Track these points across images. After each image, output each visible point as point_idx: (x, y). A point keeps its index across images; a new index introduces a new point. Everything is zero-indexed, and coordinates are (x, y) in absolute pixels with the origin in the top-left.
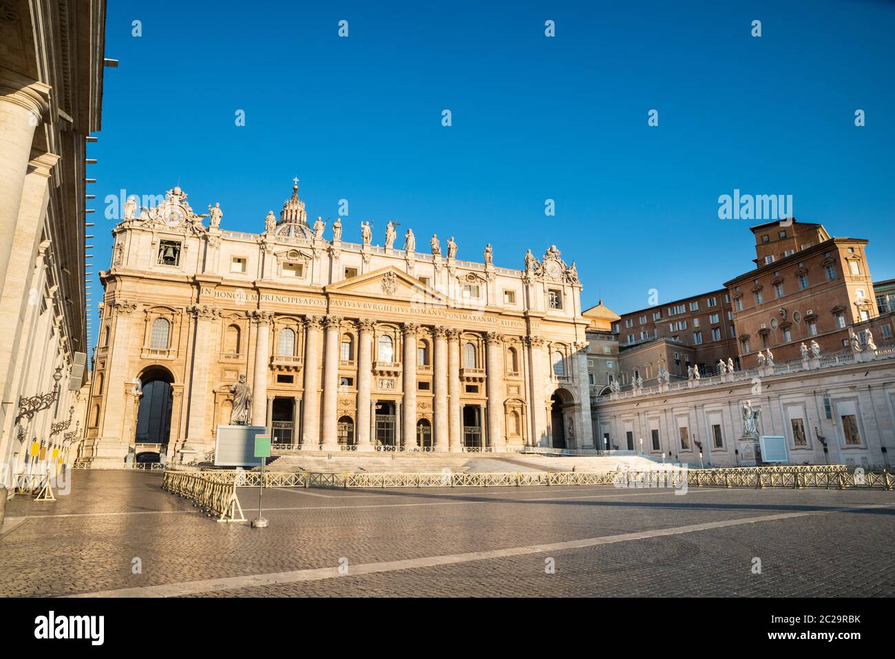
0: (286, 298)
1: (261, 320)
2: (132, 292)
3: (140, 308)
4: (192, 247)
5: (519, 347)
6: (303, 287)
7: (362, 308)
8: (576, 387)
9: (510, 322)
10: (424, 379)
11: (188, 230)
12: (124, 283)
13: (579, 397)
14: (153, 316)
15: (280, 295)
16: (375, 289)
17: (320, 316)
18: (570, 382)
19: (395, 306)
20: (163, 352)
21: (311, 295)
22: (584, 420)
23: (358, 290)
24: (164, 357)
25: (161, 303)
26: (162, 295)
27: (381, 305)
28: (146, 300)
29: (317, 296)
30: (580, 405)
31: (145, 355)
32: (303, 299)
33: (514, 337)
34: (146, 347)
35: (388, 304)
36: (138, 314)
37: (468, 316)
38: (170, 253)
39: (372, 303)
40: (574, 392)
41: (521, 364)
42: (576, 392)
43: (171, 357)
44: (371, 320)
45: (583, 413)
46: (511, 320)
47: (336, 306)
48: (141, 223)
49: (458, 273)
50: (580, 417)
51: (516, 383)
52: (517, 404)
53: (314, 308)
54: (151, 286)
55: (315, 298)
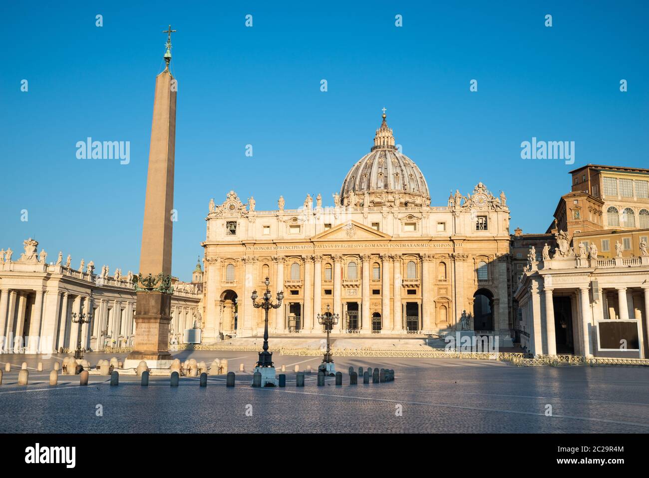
0: (291, 246)
1: (278, 261)
2: (215, 252)
3: (219, 260)
4: (242, 223)
5: (448, 262)
6: (299, 240)
7: (334, 248)
8: (496, 287)
9: (441, 245)
10: (376, 288)
11: (239, 214)
12: (210, 248)
13: (498, 295)
14: (226, 264)
15: (288, 245)
16: (341, 236)
17: (309, 255)
18: (491, 283)
19: (354, 244)
20: (231, 283)
21: (305, 243)
22: (501, 311)
23: (331, 237)
24: (232, 285)
25: (229, 257)
26: (230, 252)
27: (346, 244)
28: (222, 256)
29: (308, 243)
30: (498, 300)
31: (223, 285)
32: (300, 246)
33: (443, 255)
34: (223, 281)
35: (350, 244)
36: (218, 264)
37: (407, 244)
38: (233, 228)
39: (340, 244)
40: (493, 290)
41: (449, 273)
42: (496, 290)
43: (235, 285)
44: (340, 254)
45: (501, 305)
46: (441, 243)
47: (318, 248)
48: (215, 214)
49: (400, 216)
50: (498, 308)
51: (445, 286)
52: (444, 301)
53: (306, 251)
54: (223, 248)
55: (307, 245)
